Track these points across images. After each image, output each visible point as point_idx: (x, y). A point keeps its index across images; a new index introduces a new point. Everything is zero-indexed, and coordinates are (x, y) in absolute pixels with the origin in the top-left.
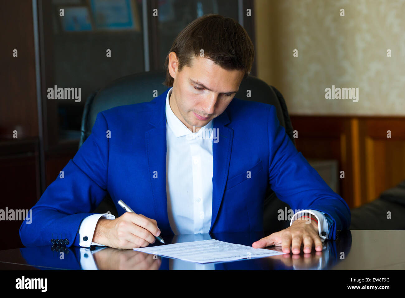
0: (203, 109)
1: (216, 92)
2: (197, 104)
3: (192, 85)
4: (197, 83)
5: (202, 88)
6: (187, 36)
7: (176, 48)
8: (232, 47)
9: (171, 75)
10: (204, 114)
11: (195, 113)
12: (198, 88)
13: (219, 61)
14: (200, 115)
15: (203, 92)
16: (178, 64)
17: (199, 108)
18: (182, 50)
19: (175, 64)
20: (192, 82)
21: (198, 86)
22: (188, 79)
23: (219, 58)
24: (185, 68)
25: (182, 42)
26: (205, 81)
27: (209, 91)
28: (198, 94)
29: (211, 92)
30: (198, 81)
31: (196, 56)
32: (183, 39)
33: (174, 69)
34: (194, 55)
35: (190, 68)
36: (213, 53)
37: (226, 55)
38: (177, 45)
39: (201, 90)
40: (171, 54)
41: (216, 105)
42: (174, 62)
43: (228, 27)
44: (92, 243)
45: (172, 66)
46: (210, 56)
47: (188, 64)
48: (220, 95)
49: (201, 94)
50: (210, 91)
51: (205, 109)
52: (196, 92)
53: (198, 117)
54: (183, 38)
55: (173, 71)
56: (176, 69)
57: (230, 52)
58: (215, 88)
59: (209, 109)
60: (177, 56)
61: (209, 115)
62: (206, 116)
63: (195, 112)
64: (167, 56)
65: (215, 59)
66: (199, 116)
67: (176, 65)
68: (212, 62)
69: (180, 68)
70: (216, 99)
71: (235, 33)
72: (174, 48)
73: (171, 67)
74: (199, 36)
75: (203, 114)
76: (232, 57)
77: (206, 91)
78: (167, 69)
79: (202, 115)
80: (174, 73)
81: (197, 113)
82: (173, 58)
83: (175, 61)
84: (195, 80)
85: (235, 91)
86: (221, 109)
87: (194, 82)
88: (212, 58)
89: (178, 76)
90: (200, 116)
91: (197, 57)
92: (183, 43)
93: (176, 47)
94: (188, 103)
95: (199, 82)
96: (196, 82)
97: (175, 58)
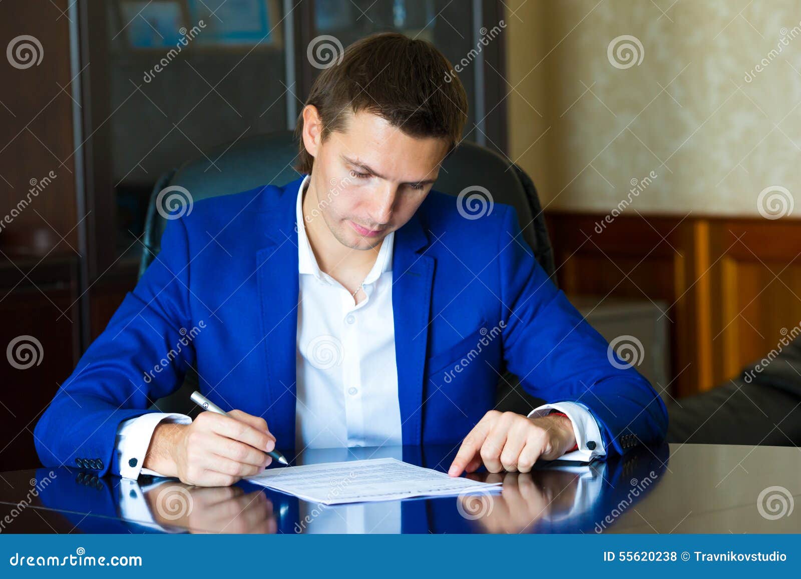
0: (370, 215)
1: (394, 180)
2: (359, 204)
3: (348, 168)
4: (356, 164)
5: (367, 173)
6: (338, 74)
7: (317, 98)
8: (422, 93)
9: (308, 151)
10: (372, 225)
11: (353, 223)
12: (360, 174)
13: (399, 121)
14: (364, 226)
15: (369, 182)
16: (320, 128)
17: (363, 213)
18: (327, 102)
19: (315, 128)
20: (348, 163)
21: (359, 170)
22: (340, 156)
23: (399, 113)
24: (335, 135)
25: (329, 85)
26: (372, 160)
27: (379, 178)
28: (358, 186)
29: (384, 181)
30: (358, 159)
31: (354, 110)
32: (330, 80)
33: (313, 137)
34: (351, 109)
35: (343, 135)
36: (387, 105)
37: (412, 108)
38: (318, 91)
39: (365, 178)
40: (307, 110)
41: (395, 206)
42: (314, 125)
43: (416, 56)
44: (143, 469)
45: (310, 133)
46: (381, 111)
47: (338, 127)
48: (402, 187)
49: (364, 185)
50: (382, 179)
51: (372, 214)
52: (356, 181)
53: (360, 230)
54: (331, 78)
55: (311, 142)
56: (318, 138)
57: (420, 102)
58: (392, 174)
59: (380, 214)
60: (320, 113)
61: (381, 226)
62: (375, 228)
63: (354, 221)
64: (301, 114)
65: (390, 116)
66: (362, 227)
67: (317, 131)
68: (386, 121)
69: (325, 135)
70: (393, 195)
71: (429, 67)
72: (313, 97)
73: (308, 135)
74: (360, 74)
75: (369, 224)
76: (424, 113)
77: (375, 180)
78: (300, 138)
79: (368, 227)
80: (314, 146)
81: (358, 223)
82: (311, 118)
83: (315, 122)
84: (354, 157)
85: (430, 178)
86: (405, 214)
87: (351, 162)
88: (386, 115)
89: (320, 152)
90: (365, 229)
91: (356, 113)
92: (331, 87)
93: (316, 94)
94: (341, 204)
95: (360, 161)
96: (355, 161)
97: (315, 118)
